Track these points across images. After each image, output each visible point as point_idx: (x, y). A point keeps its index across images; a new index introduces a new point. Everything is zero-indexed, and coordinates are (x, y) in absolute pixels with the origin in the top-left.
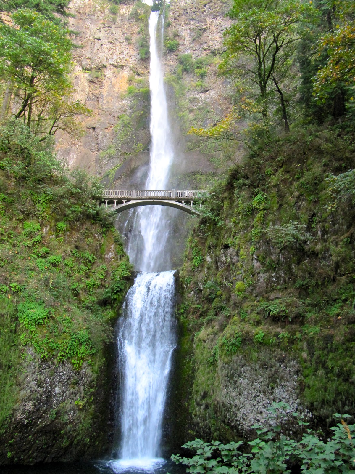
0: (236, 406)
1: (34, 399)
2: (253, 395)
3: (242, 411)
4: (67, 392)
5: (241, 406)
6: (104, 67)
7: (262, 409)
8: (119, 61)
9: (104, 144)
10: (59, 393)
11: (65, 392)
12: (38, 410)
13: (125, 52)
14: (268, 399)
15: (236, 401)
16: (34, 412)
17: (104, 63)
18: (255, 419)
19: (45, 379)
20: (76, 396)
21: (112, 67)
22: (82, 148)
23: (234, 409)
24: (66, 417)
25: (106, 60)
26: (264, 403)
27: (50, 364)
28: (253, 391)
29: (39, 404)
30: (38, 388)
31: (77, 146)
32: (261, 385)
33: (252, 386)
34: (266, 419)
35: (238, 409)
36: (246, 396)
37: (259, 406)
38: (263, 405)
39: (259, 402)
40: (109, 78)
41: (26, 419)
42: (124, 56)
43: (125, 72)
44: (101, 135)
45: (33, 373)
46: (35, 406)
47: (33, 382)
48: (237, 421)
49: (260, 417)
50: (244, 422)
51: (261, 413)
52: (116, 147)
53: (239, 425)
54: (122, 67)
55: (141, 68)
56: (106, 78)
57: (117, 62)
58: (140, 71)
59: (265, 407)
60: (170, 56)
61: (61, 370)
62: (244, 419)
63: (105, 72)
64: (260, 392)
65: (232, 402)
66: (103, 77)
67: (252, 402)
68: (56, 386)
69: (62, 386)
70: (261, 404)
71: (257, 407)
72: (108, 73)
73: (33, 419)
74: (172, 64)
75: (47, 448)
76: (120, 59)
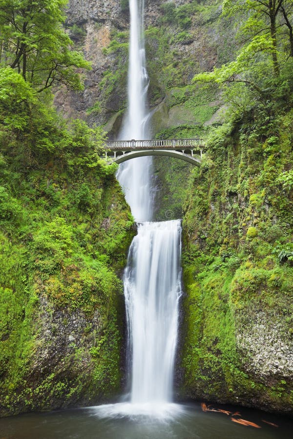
0: (251, 351)
1: (49, 347)
2: (270, 341)
3: (259, 356)
4: (81, 339)
5: (257, 351)
6: (85, 21)
7: (281, 355)
8: (100, 14)
9: (90, 102)
10: (73, 341)
11: (79, 340)
12: (54, 357)
13: (106, 4)
14: (288, 345)
15: (252, 346)
16: (49, 360)
17: (85, 17)
18: (273, 365)
19: (59, 327)
20: (88, 343)
21: (93, 21)
22: (68, 107)
23: (249, 354)
24: (81, 364)
25: (86, 14)
26: (282, 348)
27: (64, 312)
28: (270, 337)
29: (54, 351)
30: (53, 336)
31: (63, 106)
32: (279, 331)
33: (269, 331)
34: (286, 366)
35: (254, 355)
36: (262, 342)
37: (277, 352)
38: (282, 350)
39: (277, 348)
40: (91, 34)
41: (42, 367)
42: (105, 9)
43: (107, 27)
44: (87, 93)
45: (47, 322)
46: (51, 354)
47: (47, 331)
48: (253, 366)
49: (279, 362)
50: (261, 368)
51: (280, 359)
52: (101, 105)
53: (255, 370)
54: (103, 21)
55: (122, 21)
56: (88, 34)
57: (98, 16)
58: (122, 24)
59: (284, 353)
60: (152, 6)
61: (74, 318)
62: (261, 365)
63: (86, 28)
64: (278, 338)
65: (247, 348)
66: (85, 33)
67: (269, 348)
68: (69, 334)
69: (76, 334)
70: (279, 350)
71: (275, 353)
72: (89, 29)
73: (49, 367)
74: (154, 15)
75: (63, 394)
76: (100, 12)
